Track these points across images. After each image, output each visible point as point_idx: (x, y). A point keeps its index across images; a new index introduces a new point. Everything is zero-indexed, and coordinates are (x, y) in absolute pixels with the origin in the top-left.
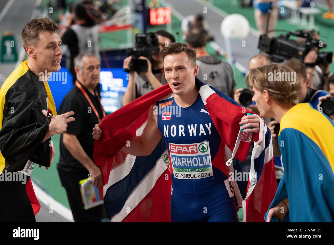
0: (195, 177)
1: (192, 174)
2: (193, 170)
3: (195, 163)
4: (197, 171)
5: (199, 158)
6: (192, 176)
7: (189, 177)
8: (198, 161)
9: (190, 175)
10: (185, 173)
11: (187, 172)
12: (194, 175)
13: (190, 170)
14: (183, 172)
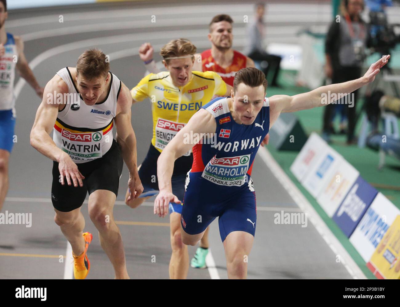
0: (226, 184)
1: (224, 181)
2: (227, 179)
3: (233, 173)
4: (231, 180)
5: (238, 169)
6: (224, 183)
7: (220, 183)
8: (236, 171)
9: (222, 183)
10: (217, 180)
11: (220, 179)
12: (226, 183)
13: (224, 179)
14: (216, 178)
